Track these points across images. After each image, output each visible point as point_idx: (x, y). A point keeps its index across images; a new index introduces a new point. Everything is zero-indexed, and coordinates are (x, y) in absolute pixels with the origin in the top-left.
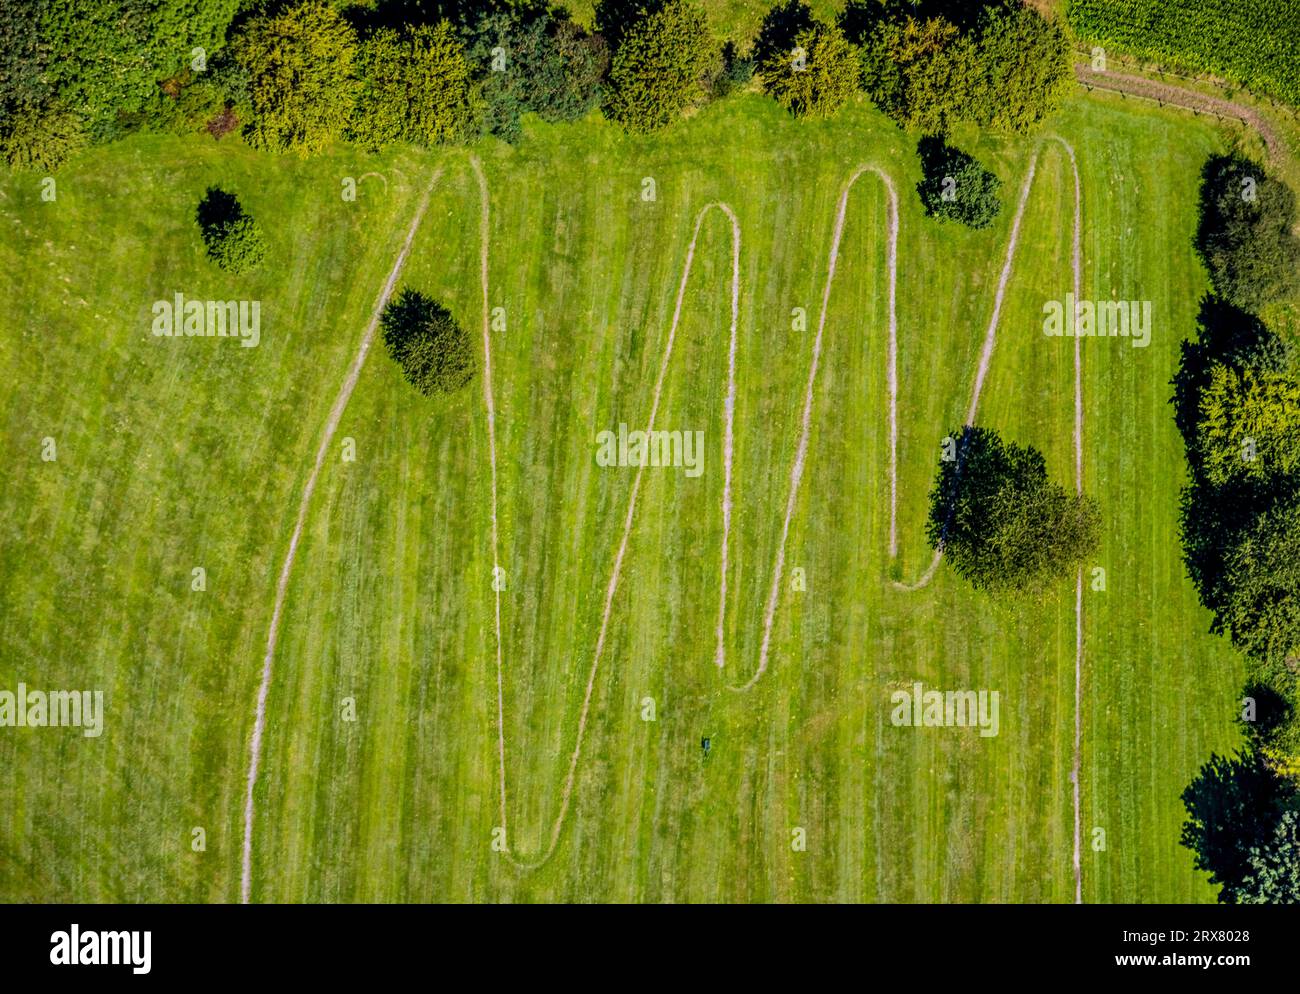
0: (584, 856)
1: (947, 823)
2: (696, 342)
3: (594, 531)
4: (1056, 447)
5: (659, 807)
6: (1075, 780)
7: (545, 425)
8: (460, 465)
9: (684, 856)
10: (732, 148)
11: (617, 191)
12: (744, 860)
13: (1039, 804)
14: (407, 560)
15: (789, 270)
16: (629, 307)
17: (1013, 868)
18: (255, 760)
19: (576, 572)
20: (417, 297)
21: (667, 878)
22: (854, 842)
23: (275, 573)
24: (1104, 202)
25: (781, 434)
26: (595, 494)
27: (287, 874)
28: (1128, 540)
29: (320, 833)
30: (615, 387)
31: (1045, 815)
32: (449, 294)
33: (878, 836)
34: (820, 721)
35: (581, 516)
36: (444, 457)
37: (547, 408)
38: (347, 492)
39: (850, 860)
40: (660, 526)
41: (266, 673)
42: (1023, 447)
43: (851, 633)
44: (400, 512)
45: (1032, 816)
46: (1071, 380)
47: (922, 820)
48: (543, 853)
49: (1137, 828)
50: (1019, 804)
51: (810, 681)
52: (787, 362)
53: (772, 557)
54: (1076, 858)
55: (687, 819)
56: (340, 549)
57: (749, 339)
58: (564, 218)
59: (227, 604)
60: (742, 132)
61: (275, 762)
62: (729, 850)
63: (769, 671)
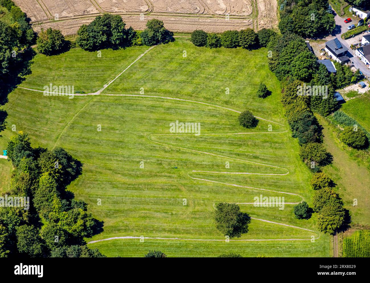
0: (152, 146)
1: (164, 212)
2: (259, 168)
3: (216, 150)
4: (250, 236)
5: (163, 160)
6: (176, 239)
7: (237, 142)
8: (226, 129)
9: (153, 164)
10: (301, 174)
11: (287, 154)
12: (153, 174)
13: (170, 231)
14: (206, 120)
15: (277, 184)
16: (263, 156)
17: (156, 225)
18: (165, 98)
19: (208, 147)
20: (258, 122)
21: (148, 160)
22: (158, 194)
23: (201, 101)
24: (307, 245)
25: (242, 183)
26: (224, 150)
27: (144, 101)
28: (231, 250)
29: (152, 106)
30: (246, 154)
31: (168, 232)
32: (259, 127)
33: (160, 199)
34: (183, 188)
35: (219, 148)
36: (227, 126)
37: (240, 143)
38: (218, 111)
39: (155, 193)
40: (220, 161)
41: (182, 100)
42: (248, 229)
43: (203, 195)
44: (215, 120)
45: (167, 229)
46: (265, 239)
47: (164, 207)
48: (152, 140)
49: (167, 251)
50: (170, 226)
51: (192, 187)
52: (258, 184)
53: (216, 181)
54: (159, 238)
55: (161, 164)
56: (207, 110)
57: (261, 176)
58: (279, 145)
59: (194, 94)
60: (305, 175)
61: (165, 101)
62: (155, 172)
63: (192, 179)
